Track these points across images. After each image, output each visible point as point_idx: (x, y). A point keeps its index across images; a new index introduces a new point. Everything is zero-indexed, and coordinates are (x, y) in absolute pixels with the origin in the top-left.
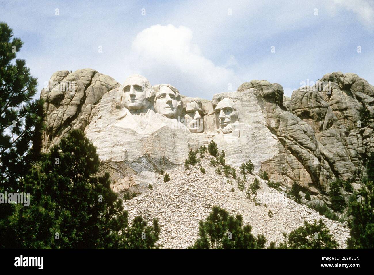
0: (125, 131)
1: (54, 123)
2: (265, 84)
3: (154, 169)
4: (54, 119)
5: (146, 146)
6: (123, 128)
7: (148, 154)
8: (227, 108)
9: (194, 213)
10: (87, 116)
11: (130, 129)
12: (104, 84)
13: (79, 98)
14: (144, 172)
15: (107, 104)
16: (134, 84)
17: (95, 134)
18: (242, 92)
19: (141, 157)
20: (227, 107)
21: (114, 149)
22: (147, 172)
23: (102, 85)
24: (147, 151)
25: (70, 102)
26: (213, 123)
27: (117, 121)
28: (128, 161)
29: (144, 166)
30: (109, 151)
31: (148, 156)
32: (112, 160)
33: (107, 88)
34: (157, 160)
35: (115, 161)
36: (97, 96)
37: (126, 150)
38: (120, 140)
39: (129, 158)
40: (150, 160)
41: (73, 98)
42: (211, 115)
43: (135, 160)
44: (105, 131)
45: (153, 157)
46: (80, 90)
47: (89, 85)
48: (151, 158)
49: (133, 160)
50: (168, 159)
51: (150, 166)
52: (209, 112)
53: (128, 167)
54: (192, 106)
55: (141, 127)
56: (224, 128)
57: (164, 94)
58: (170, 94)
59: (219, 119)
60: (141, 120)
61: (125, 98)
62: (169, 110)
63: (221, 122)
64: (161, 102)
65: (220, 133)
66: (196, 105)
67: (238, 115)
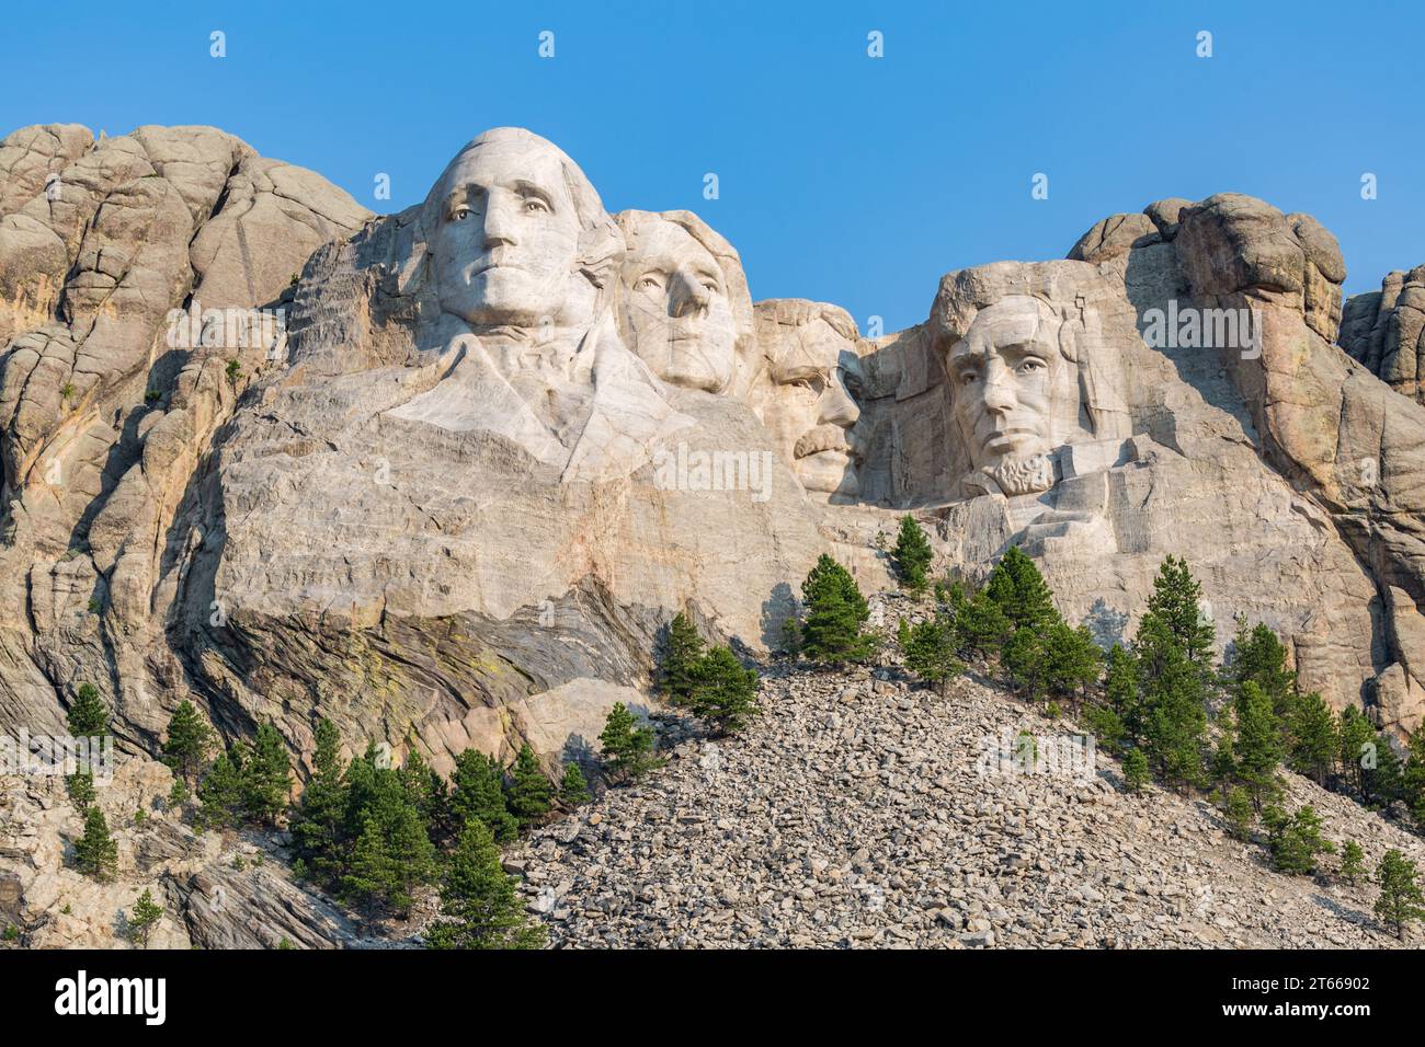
0: (462, 447)
1: (21, 397)
2: (1251, 212)
3: (635, 674)
4: (23, 378)
5: (590, 537)
6: (440, 432)
7: (601, 586)
8: (1027, 348)
9: (942, 906)
11: (488, 437)
12: (297, 208)
13: (160, 275)
14: (582, 682)
16: (511, 179)
19: (560, 596)
20: (1027, 342)
21: (400, 548)
22: (599, 683)
23: (292, 216)
24: (594, 565)
25: (113, 289)
26: (925, 444)
27: (405, 393)
28: (484, 618)
29: (581, 650)
30: (368, 557)
31: (597, 596)
32: (388, 608)
33: (317, 236)
34: (650, 617)
35: (408, 614)
36: (265, 273)
37: (471, 555)
38: (427, 498)
39: (487, 603)
40: (609, 617)
41: (125, 274)
42: (916, 400)
43: (526, 614)
44: (333, 447)
45: (627, 601)
46: (168, 227)
47: (218, 208)
48: (617, 607)
49: (515, 614)
50: (714, 619)
51: (612, 649)
52: (902, 384)
53: (486, 649)
54: (811, 345)
55: (552, 423)
56: (1011, 463)
57: (660, 259)
58: (692, 263)
59: (976, 414)
60: (548, 388)
61: (452, 259)
62: (693, 350)
63: (991, 430)
64: (646, 305)
65: (981, 492)
66: (828, 340)
67: (1089, 388)
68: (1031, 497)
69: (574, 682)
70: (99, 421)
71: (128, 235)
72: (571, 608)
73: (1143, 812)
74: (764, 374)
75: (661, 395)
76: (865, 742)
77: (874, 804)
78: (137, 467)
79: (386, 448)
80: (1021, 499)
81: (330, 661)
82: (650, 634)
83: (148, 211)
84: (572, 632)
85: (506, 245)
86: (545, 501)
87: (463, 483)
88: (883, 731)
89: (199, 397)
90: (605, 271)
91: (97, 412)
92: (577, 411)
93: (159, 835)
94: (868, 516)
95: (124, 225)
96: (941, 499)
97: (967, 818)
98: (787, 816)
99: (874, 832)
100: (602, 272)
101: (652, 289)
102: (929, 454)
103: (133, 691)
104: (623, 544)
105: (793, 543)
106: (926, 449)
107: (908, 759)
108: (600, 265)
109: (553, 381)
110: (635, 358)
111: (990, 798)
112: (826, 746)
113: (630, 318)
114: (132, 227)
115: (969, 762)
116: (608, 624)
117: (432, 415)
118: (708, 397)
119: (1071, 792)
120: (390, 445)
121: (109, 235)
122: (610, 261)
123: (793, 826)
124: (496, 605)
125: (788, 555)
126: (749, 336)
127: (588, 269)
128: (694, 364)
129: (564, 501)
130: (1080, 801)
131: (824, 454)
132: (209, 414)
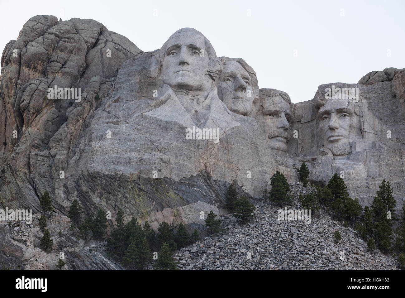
0: (166, 127)
1: (30, 99)
3: (216, 202)
4: (31, 93)
5: (205, 158)
6: (161, 121)
7: (208, 173)
8: (344, 110)
10: (92, 94)
11: (175, 124)
12: (119, 47)
13: (76, 65)
14: (200, 203)
15: (130, 78)
16: (189, 44)
17: (109, 126)
18: (370, 87)
19: (195, 175)
20: (344, 108)
21: (146, 156)
22: (205, 203)
23: (117, 49)
24: (206, 167)
25: (61, 68)
26: (309, 137)
27: (150, 108)
28: (171, 180)
29: (200, 193)
30: (136, 158)
31: (206, 176)
32: (141, 175)
33: (125, 56)
34: (222, 184)
35: (148, 177)
36: (108, 66)
37: (168, 160)
38: (156, 141)
39: (172, 175)
40: (209, 183)
41: (65, 63)
42: (307, 123)
43: (184, 180)
44: (127, 123)
45: (215, 179)
46: (79, 50)
47: (95, 45)
48: (212, 181)
49: (181, 180)
50: (242, 186)
51: (210, 193)
52: (303, 118)
53: (171, 190)
54: (276, 104)
55: (196, 121)
56: (336, 146)
57: (232, 73)
58: (242, 75)
59: (326, 130)
60: (196, 110)
61: (168, 67)
62: (240, 102)
63: (331, 135)
64: (226, 87)
65: (326, 154)
66: (281, 102)
67: (362, 125)
68: (341, 157)
69: (198, 202)
70: (54, 109)
71: (67, 51)
72: (198, 179)
73: (372, 258)
74: (261, 111)
75: (230, 115)
76: (287, 229)
77: (290, 248)
78: (65, 124)
79: (144, 124)
80: (338, 157)
81: (122, 189)
82: (222, 189)
83: (74, 44)
84: (198, 187)
85: (186, 65)
86: (192, 145)
87: (167, 138)
88: (293, 226)
89: (86, 104)
90: (216, 75)
91: (54, 106)
92: (204, 118)
93: (65, 239)
94: (290, 158)
95: (66, 48)
96: (312, 155)
97: (319, 255)
98: (263, 250)
99: (289, 257)
100: (215, 75)
101: (229, 83)
102: (310, 141)
103: (59, 193)
104: (215, 161)
105: (268, 165)
106: (309, 139)
107: (301, 235)
108: (215, 73)
109: (197, 108)
110: (223, 103)
111: (325, 250)
112: (275, 229)
113: (221, 90)
114: (68, 49)
115: (320, 238)
116: (209, 185)
117: (159, 115)
118: (244, 117)
119: (350, 250)
120: (145, 124)
121: (61, 51)
122: (218, 72)
123: (264, 253)
124: (175, 177)
125: (266, 169)
126: (257, 99)
127: (211, 74)
128: (240, 106)
129: (198, 146)
130: (353, 253)
131: (278, 138)
132: (89, 109)
